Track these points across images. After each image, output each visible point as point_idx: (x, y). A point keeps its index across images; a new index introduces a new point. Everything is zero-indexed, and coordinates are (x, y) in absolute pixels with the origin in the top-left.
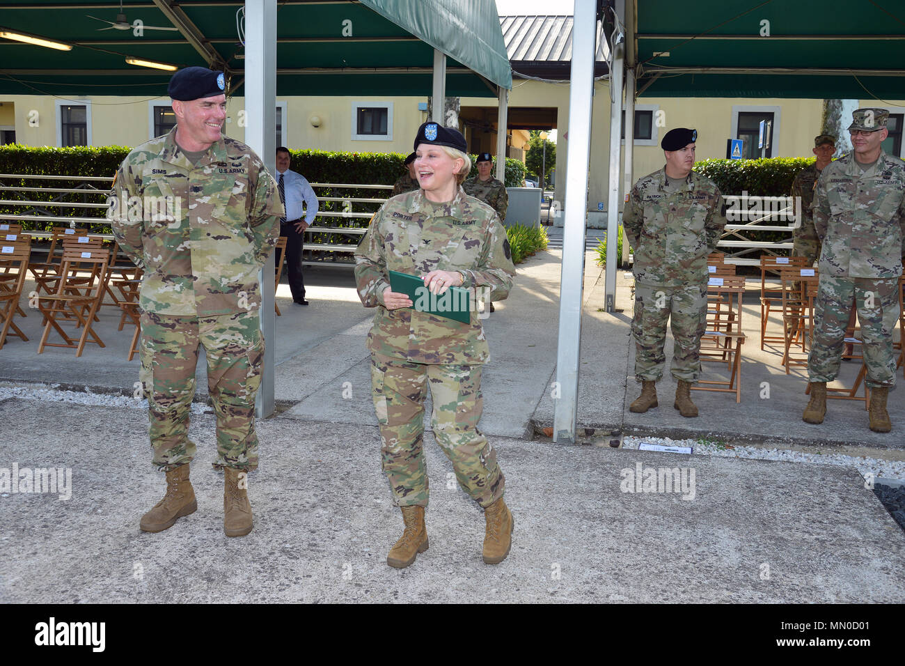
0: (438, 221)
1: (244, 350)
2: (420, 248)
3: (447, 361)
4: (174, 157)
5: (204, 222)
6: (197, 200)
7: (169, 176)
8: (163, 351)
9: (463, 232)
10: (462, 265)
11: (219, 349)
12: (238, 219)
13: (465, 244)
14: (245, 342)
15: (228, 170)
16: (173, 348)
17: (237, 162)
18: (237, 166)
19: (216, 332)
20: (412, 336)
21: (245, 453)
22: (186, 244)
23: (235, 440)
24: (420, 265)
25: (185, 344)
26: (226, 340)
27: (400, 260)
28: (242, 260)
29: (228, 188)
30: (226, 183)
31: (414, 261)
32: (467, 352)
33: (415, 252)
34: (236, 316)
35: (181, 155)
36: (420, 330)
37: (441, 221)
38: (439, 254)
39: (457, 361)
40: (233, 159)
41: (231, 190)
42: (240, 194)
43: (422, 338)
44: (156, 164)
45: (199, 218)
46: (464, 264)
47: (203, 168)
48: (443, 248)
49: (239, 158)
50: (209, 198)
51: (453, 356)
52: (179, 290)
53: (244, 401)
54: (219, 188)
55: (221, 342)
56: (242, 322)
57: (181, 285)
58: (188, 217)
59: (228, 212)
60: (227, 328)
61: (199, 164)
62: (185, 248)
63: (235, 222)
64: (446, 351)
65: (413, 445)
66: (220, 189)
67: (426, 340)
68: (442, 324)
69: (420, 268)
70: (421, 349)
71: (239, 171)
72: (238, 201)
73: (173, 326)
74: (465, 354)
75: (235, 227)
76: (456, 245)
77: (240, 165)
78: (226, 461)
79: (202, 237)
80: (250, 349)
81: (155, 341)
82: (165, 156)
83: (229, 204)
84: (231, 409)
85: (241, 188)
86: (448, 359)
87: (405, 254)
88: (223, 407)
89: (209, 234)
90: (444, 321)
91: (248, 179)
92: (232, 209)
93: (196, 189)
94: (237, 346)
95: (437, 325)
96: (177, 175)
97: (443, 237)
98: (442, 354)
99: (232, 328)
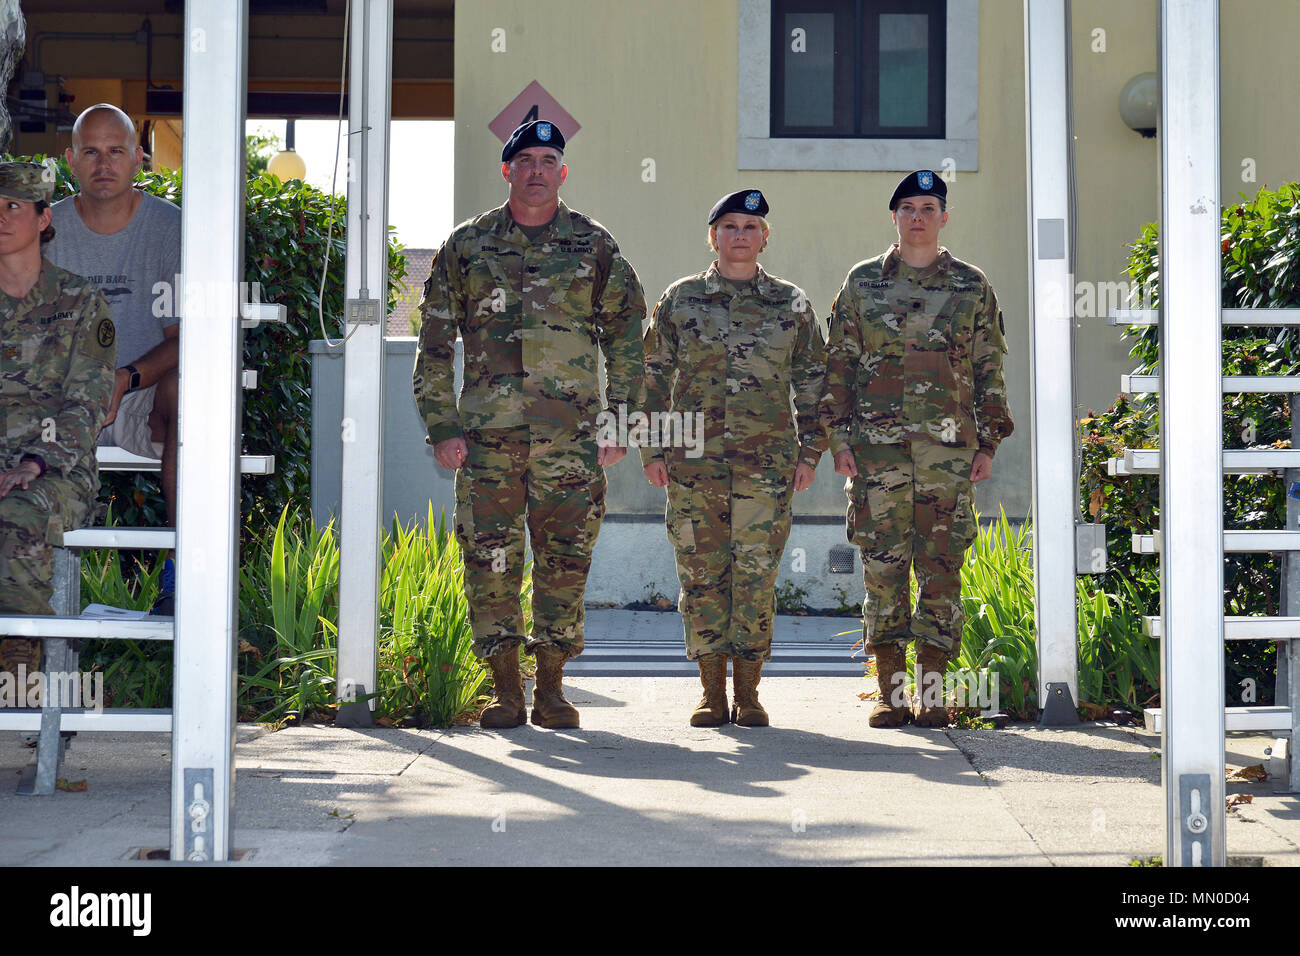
0: (746, 301)
1: (584, 483)
2: (730, 331)
3: (766, 463)
4: (508, 233)
5: (539, 308)
6: (532, 282)
7: (500, 255)
8: (482, 480)
9: (776, 312)
11: (554, 478)
12: (580, 310)
13: (782, 325)
14: (587, 472)
15: (573, 249)
16: (496, 476)
17: (584, 240)
18: (584, 244)
19: (551, 456)
20: (727, 435)
21: (574, 625)
22: (517, 333)
23: (563, 606)
24: (733, 350)
25: (511, 470)
26: (563, 467)
27: (709, 347)
28: (581, 363)
29: (570, 270)
30: (568, 264)
31: (726, 346)
32: (785, 454)
33: (725, 336)
34: (577, 437)
35: (517, 230)
36: (736, 427)
37: (750, 301)
38: (754, 337)
39: (775, 463)
40: (579, 236)
41: (574, 271)
42: (585, 278)
43: (739, 436)
44: (486, 241)
45: (534, 303)
47: (542, 245)
48: (758, 329)
49: (586, 235)
50: (547, 280)
52: (506, 394)
53: (581, 550)
54: (560, 268)
55: (557, 469)
56: (584, 445)
57: (509, 386)
58: (521, 302)
59: (568, 299)
60: (566, 452)
61: (537, 240)
62: (515, 338)
63: (576, 313)
64: (764, 451)
65: (720, 577)
66: (561, 270)
67: (744, 437)
69: (734, 354)
70: (739, 449)
71: (585, 251)
72: (582, 286)
73: (498, 446)
75: (578, 319)
76: (771, 326)
77: (588, 243)
78: (549, 635)
79: (536, 326)
80: (592, 481)
81: (474, 467)
82: (497, 232)
83: (570, 288)
84: (563, 561)
85: (586, 271)
87: (715, 339)
88: (550, 560)
89: (544, 323)
91: (597, 261)
92: (575, 296)
93: (532, 270)
96: (511, 253)
97: (756, 319)
99: (571, 453)
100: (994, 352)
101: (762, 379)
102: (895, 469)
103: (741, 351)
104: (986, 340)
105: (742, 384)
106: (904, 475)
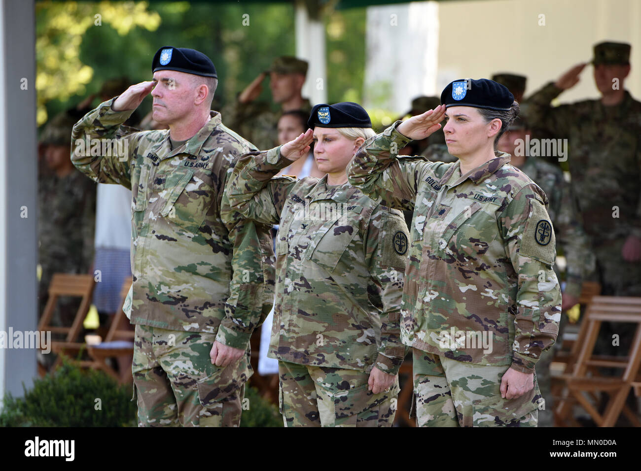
1: (194, 382)
2: (297, 232)
3: (317, 362)
5: (153, 218)
6: (159, 193)
10: (328, 252)
12: (192, 220)
13: (335, 230)
14: (196, 372)
15: (195, 164)
17: (207, 156)
18: (205, 159)
19: (171, 357)
20: (282, 332)
24: (292, 250)
26: (178, 367)
28: (191, 269)
31: (289, 247)
32: (340, 354)
33: (292, 237)
34: (188, 340)
36: (289, 325)
38: (309, 240)
39: (327, 362)
40: (207, 152)
41: (185, 185)
42: (194, 192)
43: (292, 335)
45: (151, 213)
46: (331, 251)
47: (173, 158)
48: (313, 232)
49: (211, 151)
50: (166, 192)
51: (324, 357)
56: (194, 348)
60: (180, 353)
63: (188, 224)
64: (316, 350)
67: (296, 336)
68: (312, 318)
69: (293, 255)
70: (291, 347)
71: (203, 165)
72: (191, 199)
74: (338, 356)
75: (189, 229)
76: (327, 230)
77: (208, 159)
79: (148, 234)
80: (202, 380)
83: (177, 201)
85: (198, 185)
86: (318, 359)
87: (284, 239)
89: (153, 232)
90: (313, 315)
91: (212, 175)
92: (183, 208)
93: (159, 182)
94: (186, 377)
95: (305, 319)
96: (158, 164)
98: (312, 353)
99: (184, 354)
100: (526, 264)
101: (312, 280)
102: (426, 381)
103: (298, 252)
104: (518, 251)
105: (296, 284)
106: (436, 386)
